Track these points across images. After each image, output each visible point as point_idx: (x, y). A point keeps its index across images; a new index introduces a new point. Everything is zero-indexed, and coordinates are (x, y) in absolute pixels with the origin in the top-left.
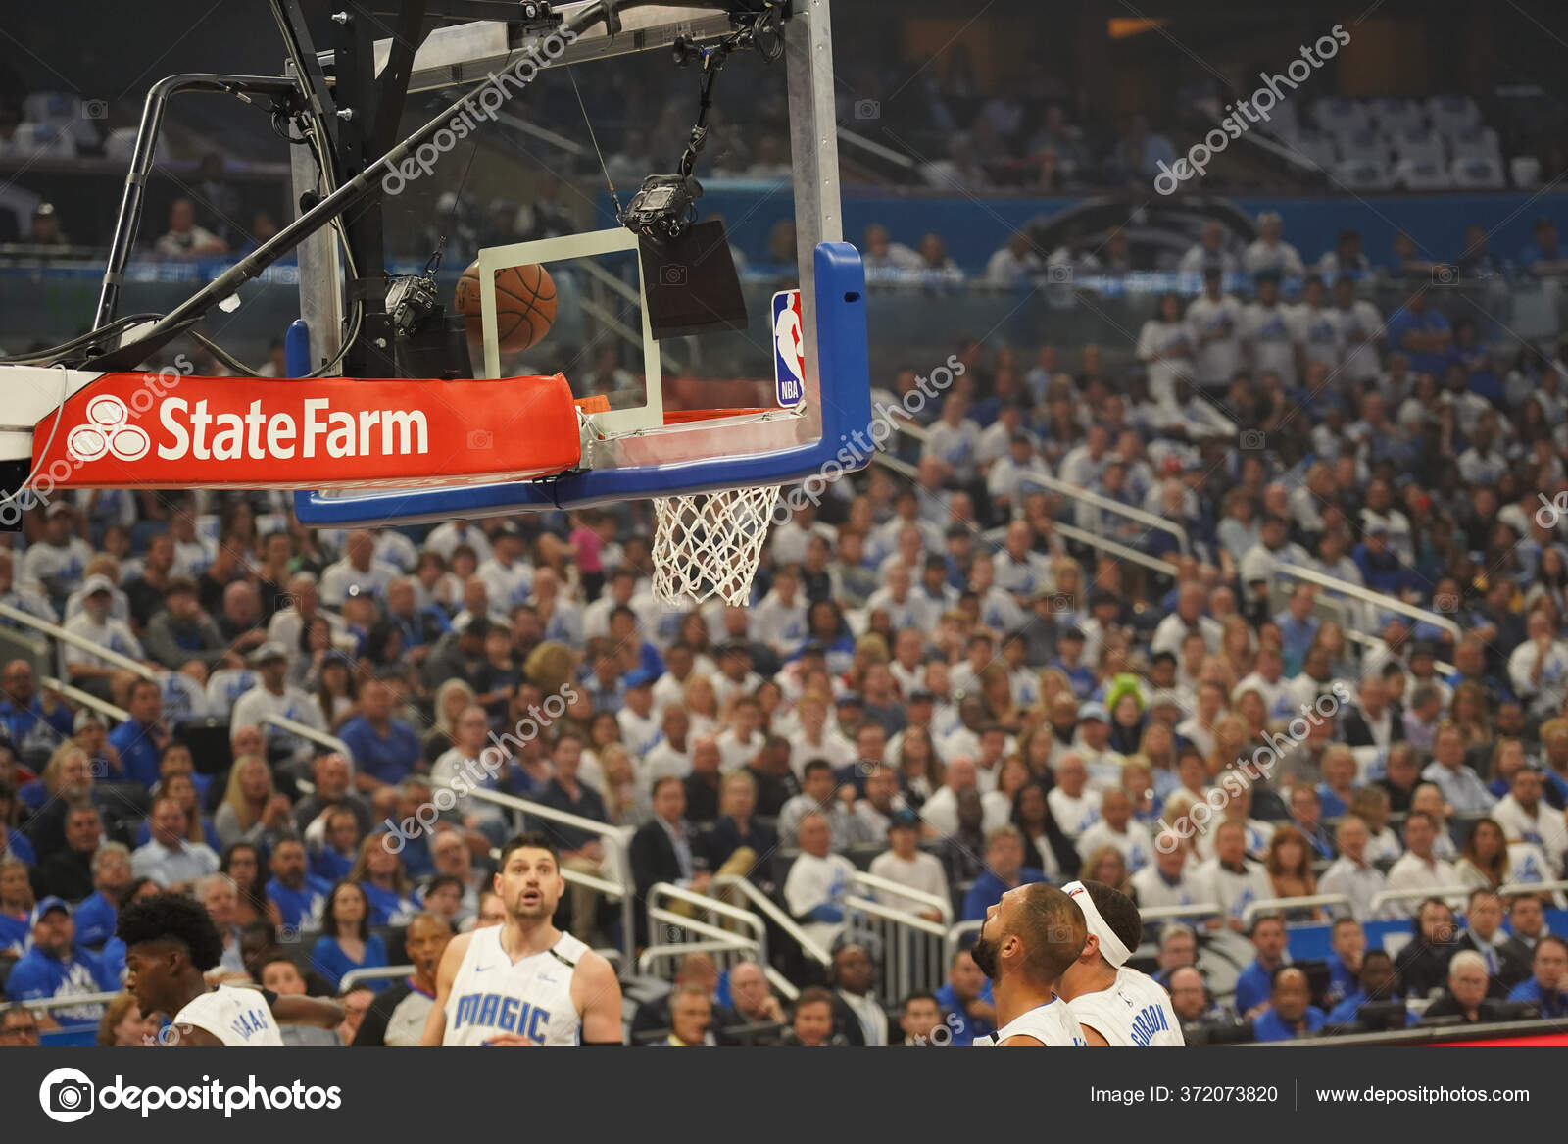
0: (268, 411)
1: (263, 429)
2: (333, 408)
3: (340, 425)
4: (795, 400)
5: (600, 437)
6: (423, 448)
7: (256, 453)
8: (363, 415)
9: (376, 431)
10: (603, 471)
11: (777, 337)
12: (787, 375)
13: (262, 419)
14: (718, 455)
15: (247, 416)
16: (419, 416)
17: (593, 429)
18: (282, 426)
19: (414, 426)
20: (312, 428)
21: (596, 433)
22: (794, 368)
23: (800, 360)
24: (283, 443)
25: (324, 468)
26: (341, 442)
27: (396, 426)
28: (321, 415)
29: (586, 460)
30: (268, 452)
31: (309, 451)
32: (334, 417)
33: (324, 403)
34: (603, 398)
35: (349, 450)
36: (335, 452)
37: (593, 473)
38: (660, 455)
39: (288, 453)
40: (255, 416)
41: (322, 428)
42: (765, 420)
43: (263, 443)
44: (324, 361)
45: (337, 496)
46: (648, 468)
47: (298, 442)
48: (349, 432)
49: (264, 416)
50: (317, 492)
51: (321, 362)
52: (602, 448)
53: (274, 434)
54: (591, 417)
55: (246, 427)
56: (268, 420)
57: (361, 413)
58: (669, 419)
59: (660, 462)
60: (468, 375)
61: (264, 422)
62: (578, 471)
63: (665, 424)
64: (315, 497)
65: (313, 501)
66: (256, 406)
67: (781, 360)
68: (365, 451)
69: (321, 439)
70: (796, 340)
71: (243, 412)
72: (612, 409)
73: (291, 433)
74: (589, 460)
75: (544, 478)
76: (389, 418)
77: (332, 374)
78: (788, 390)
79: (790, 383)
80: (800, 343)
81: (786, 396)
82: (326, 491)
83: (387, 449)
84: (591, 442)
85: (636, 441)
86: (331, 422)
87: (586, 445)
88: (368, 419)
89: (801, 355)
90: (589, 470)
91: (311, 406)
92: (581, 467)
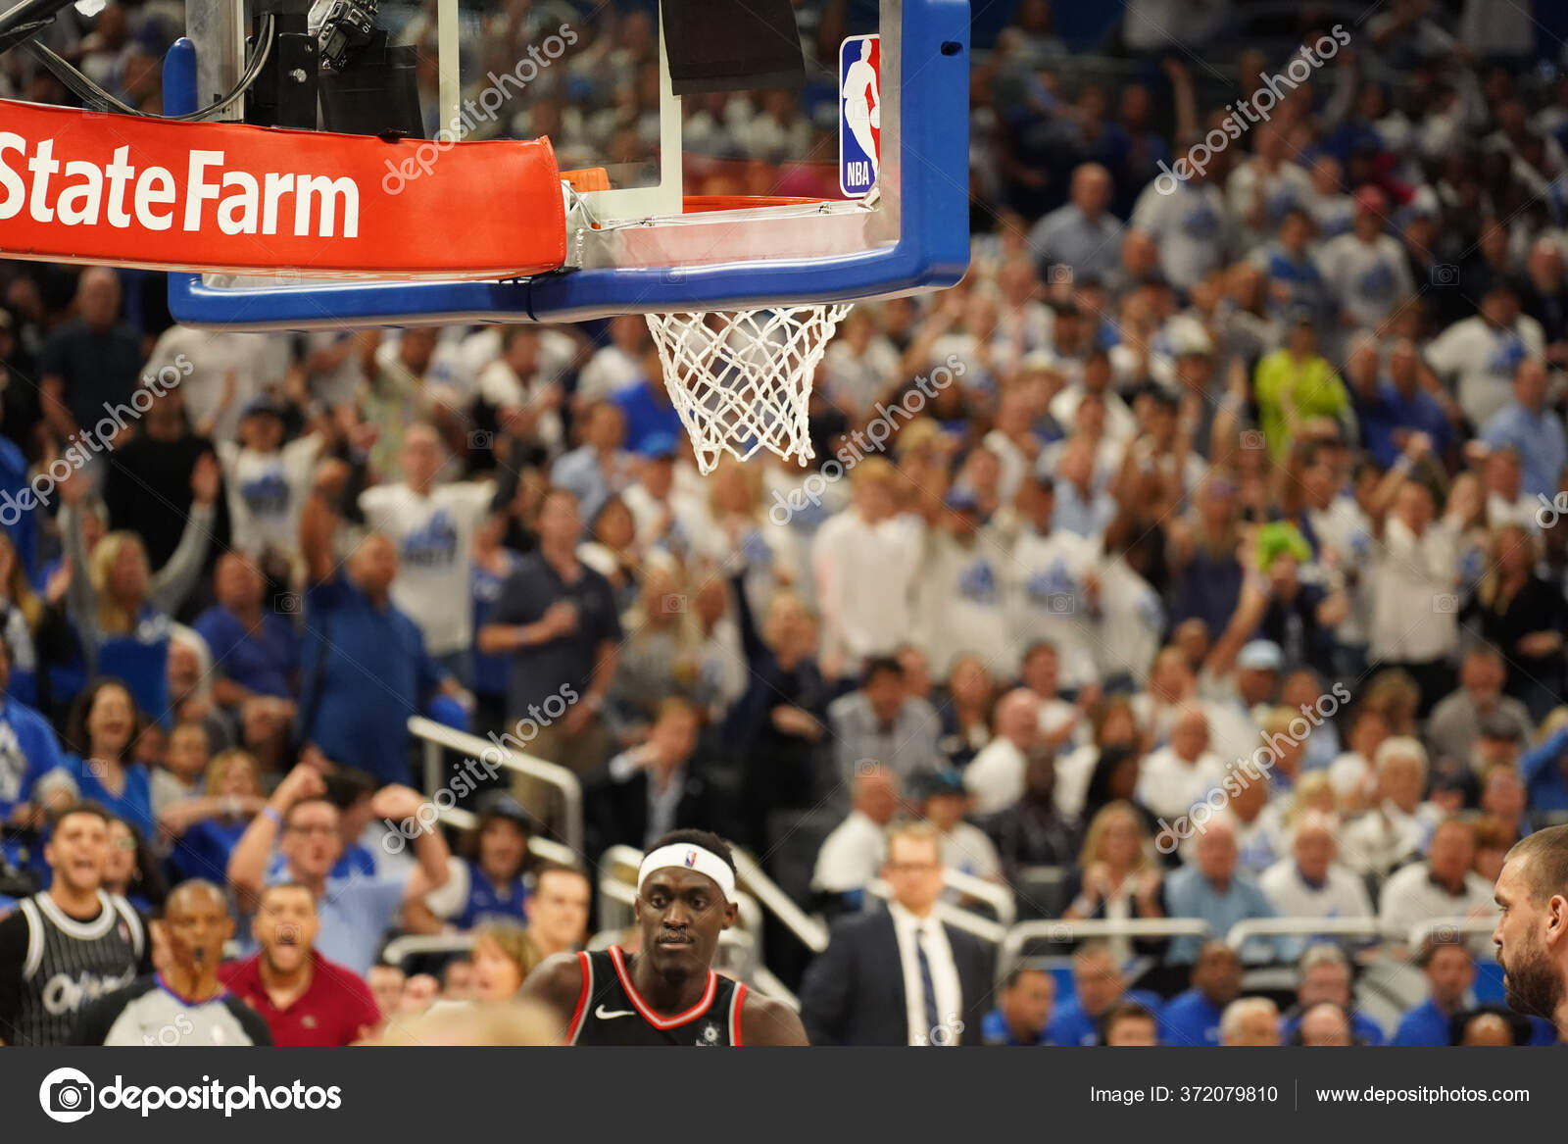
0: (138, 163)
1: (130, 187)
2: (230, 165)
3: (238, 190)
4: (865, 188)
5: (594, 225)
6: (351, 230)
7: (119, 219)
8: (271, 178)
9: (287, 202)
10: (596, 272)
11: (845, 100)
12: (855, 153)
13: (130, 173)
14: (755, 257)
15: (108, 167)
16: (348, 186)
17: (587, 213)
18: (157, 185)
19: (340, 198)
20: (199, 190)
21: (590, 219)
22: (867, 144)
23: (875, 133)
24: (157, 209)
25: (212, 248)
26: (238, 214)
27: (316, 197)
28: (212, 175)
29: (573, 257)
30: (134, 220)
31: (192, 222)
32: (230, 178)
33: (217, 158)
34: (601, 172)
35: (248, 225)
36: (228, 227)
37: (582, 274)
38: (675, 255)
39: (164, 223)
40: (120, 168)
41: (213, 192)
42: (822, 214)
43: (128, 206)
44: (217, 98)
45: (228, 285)
46: (656, 272)
47: (178, 208)
48: (249, 200)
49: (132, 168)
50: (199, 277)
51: (212, 98)
52: (597, 238)
53: (144, 196)
54: (583, 197)
55: (107, 183)
56: (137, 175)
57: (267, 175)
58: (689, 206)
59: (674, 264)
60: (418, 134)
61: (132, 177)
62: (562, 270)
63: (684, 212)
64: (196, 286)
65: (194, 291)
66: (121, 154)
67: (848, 132)
68: (270, 228)
69: (209, 208)
70: (871, 105)
71: (104, 160)
72: (613, 188)
73: (168, 195)
74: (578, 255)
75: (515, 280)
76: (306, 185)
77: (227, 117)
78: (855, 173)
79: (859, 164)
80: (876, 110)
81: (852, 181)
82: (213, 276)
83: (302, 228)
84: (581, 231)
85: (642, 233)
86: (224, 186)
87: (574, 235)
88: (277, 185)
89: (877, 126)
90: (577, 269)
91: (200, 160)
92: (567, 264)
